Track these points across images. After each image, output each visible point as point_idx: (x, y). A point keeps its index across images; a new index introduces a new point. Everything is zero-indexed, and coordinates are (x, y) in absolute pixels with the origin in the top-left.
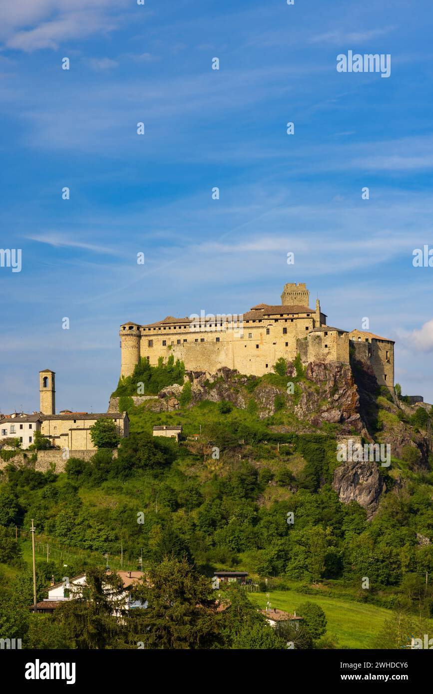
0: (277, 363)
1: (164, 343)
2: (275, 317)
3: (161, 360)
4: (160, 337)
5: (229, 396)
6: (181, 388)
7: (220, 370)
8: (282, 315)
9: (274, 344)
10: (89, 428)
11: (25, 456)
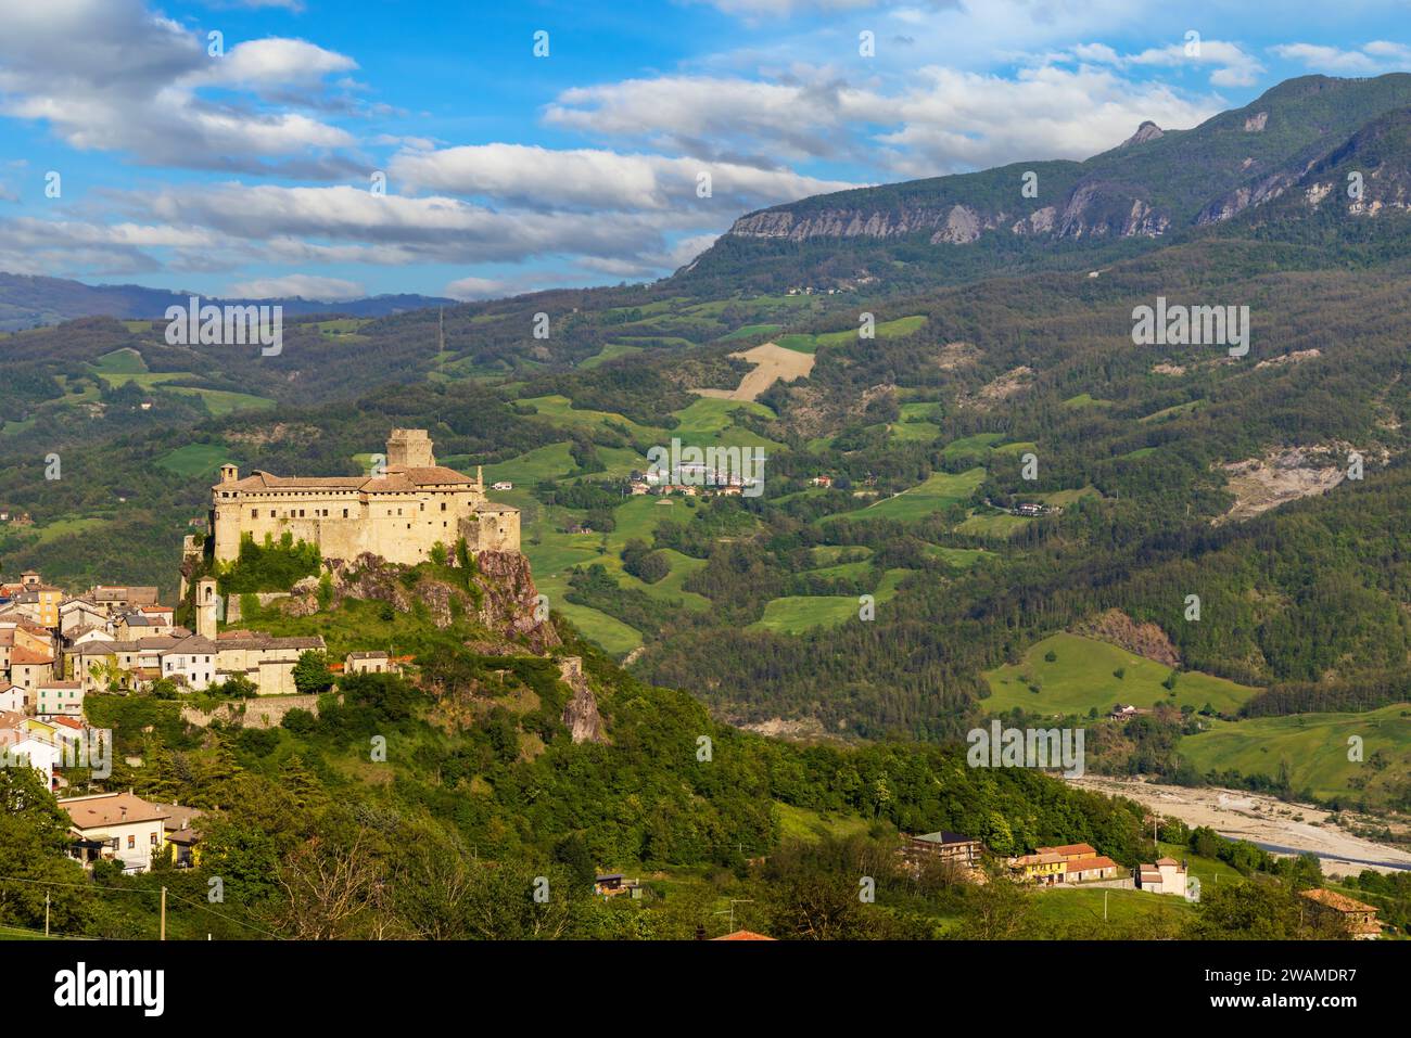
0: (433, 549)
1: (273, 514)
2: (429, 488)
3: (268, 536)
4: (267, 505)
6: (317, 581)
7: (361, 556)
8: (438, 486)
9: (430, 523)
10: (285, 662)
11: (230, 707)
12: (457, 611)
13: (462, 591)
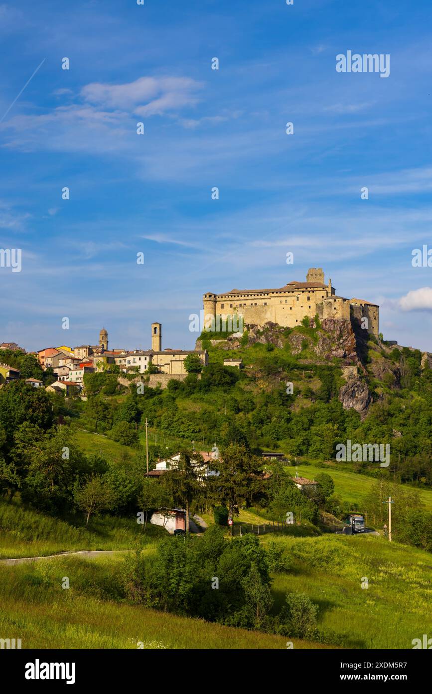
0: (303, 319)
1: (231, 306)
2: (302, 290)
4: (228, 302)
5: (272, 340)
7: (266, 323)
8: (307, 289)
9: (302, 307)
10: (183, 360)
11: (142, 378)
13: (310, 338)
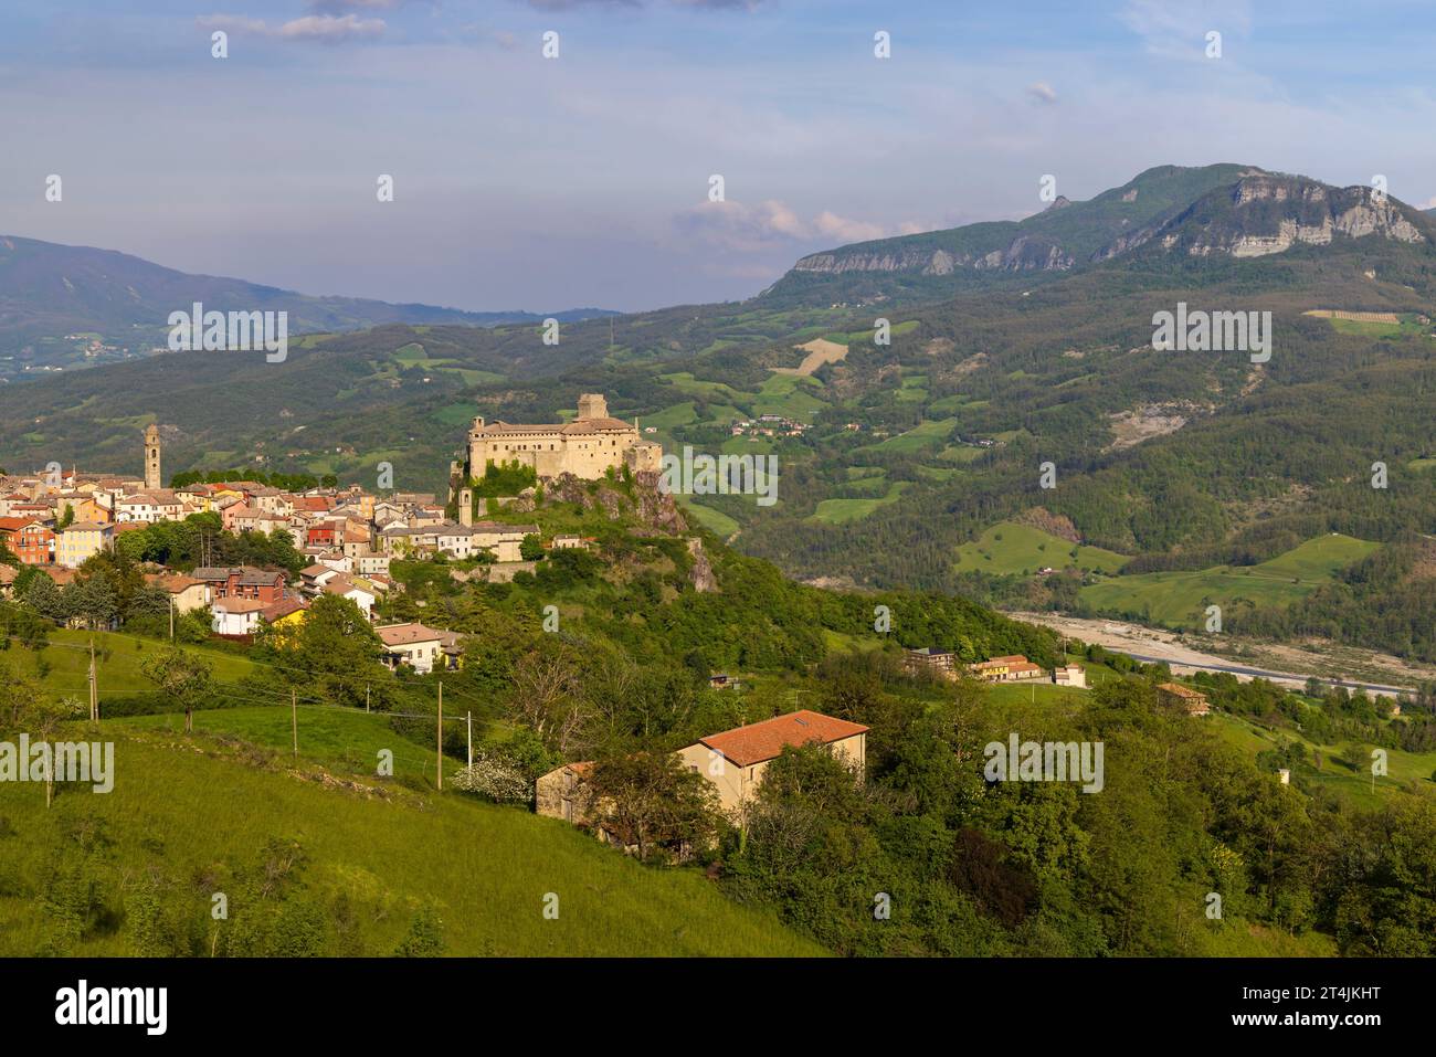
0: (607, 470)
1: (507, 448)
3: (504, 462)
4: (503, 442)
5: (572, 497)
6: (535, 490)
7: (562, 475)
9: (605, 454)
10: (515, 541)
11: (481, 569)
12: (622, 509)
13: (625, 497)
